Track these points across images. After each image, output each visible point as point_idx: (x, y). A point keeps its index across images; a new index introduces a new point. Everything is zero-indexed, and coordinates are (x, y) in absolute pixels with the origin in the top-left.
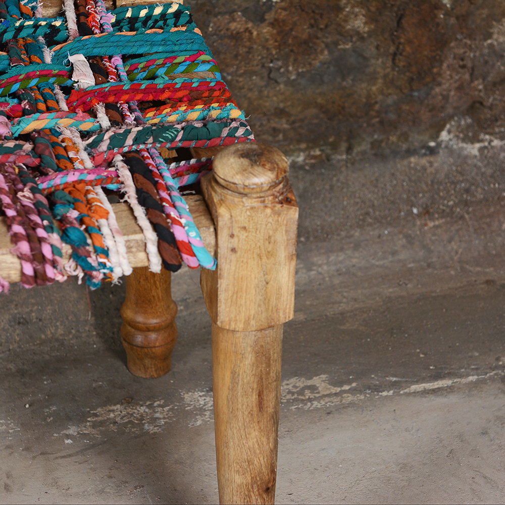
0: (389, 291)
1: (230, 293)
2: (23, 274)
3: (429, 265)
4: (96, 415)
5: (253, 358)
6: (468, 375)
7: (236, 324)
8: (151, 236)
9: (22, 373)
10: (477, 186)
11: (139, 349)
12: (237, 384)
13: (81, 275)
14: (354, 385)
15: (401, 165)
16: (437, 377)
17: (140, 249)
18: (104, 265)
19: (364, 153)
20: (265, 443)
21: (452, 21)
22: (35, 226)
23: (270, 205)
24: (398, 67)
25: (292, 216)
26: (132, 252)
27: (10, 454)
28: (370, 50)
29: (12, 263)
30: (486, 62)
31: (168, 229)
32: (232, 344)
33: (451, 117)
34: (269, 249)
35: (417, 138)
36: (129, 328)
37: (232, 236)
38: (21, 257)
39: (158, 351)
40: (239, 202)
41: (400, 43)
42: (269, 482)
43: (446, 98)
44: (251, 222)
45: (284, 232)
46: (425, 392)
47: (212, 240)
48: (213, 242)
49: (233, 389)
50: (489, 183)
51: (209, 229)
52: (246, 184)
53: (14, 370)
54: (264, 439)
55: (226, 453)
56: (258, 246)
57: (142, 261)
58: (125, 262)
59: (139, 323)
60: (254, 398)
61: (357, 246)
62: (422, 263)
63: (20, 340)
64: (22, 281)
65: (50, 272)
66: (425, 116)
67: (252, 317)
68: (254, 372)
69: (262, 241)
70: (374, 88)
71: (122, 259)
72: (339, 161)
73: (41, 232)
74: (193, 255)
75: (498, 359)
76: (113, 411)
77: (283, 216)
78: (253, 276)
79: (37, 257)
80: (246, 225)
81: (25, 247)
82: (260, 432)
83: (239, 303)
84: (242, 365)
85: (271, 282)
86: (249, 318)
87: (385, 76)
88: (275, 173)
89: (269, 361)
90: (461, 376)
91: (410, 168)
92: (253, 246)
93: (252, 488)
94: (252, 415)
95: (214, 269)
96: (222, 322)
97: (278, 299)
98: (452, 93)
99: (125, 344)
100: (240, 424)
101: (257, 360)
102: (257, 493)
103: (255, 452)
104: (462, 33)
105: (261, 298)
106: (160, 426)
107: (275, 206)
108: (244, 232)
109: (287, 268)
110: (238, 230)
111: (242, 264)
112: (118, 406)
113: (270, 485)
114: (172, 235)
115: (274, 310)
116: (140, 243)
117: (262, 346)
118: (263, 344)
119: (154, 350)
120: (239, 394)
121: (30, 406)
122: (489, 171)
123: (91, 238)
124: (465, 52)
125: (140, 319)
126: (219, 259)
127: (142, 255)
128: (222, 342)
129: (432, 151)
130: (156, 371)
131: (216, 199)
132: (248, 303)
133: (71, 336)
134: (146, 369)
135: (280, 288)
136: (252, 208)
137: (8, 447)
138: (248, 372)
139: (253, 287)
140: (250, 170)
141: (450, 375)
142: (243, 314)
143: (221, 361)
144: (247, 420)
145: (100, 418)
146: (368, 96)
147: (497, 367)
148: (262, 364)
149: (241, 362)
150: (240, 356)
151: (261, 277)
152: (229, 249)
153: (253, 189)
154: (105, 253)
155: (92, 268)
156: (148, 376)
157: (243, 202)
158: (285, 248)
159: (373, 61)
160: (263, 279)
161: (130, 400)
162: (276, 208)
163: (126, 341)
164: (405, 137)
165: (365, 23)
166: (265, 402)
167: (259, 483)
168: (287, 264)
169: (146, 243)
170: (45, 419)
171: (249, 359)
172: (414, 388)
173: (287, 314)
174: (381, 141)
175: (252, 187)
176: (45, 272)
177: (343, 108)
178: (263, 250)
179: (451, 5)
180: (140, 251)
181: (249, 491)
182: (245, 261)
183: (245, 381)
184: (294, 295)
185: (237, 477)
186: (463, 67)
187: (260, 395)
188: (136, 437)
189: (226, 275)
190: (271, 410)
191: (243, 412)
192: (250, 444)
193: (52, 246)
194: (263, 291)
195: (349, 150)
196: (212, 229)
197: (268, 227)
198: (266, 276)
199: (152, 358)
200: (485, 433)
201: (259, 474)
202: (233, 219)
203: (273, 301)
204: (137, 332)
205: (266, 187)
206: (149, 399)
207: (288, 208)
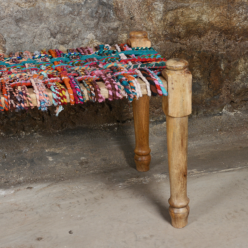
0: (212, 150)
1: (172, 104)
2: (109, 95)
3: (223, 143)
4: (128, 181)
5: (180, 127)
6: (238, 167)
7: (174, 115)
8: (148, 83)
9: (105, 172)
10: (235, 123)
11: (140, 162)
12: (175, 137)
13: (127, 96)
14: (204, 171)
15: (212, 118)
16: (229, 168)
17: (144, 88)
18: (133, 92)
19: (201, 115)
20: (184, 158)
21: (224, 75)
22: (112, 81)
23: (183, 74)
24: (210, 88)
25: (190, 77)
26: (142, 89)
27: (103, 190)
28: (202, 83)
29: (106, 91)
30: (235, 87)
31: (153, 81)
32: (173, 123)
33: (226, 104)
34: (184, 89)
35: (216, 111)
36: (137, 156)
37: (172, 84)
38: (108, 89)
39: (146, 162)
40: (174, 73)
41: (210, 81)
42: (185, 173)
43: (224, 98)
44: (178, 79)
45: (188, 83)
46: (226, 171)
47: (166, 86)
48: (167, 86)
49: (173, 139)
50: (238, 123)
51: (165, 82)
52: (176, 66)
53: (102, 172)
54: (184, 157)
55: (172, 162)
56: (180, 87)
57: (145, 92)
58: (140, 91)
59: (140, 153)
60: (180, 141)
61: (201, 139)
62: (221, 143)
63: (104, 165)
64: (109, 97)
65: (117, 94)
66: (218, 104)
67: (179, 112)
68: (180, 132)
69: (181, 86)
70: (203, 95)
71: (139, 90)
72: (194, 117)
73: (114, 82)
74: (161, 90)
75: (246, 163)
76: (133, 180)
77: (187, 77)
78: (179, 98)
79: (113, 89)
80: (176, 80)
81: (110, 86)
82: (182, 154)
83: (175, 107)
84: (176, 130)
85: (184, 100)
86: (178, 113)
87: (206, 91)
88: (185, 64)
89: (184, 128)
90: (236, 168)
91: (215, 119)
92: (179, 87)
93: (180, 174)
94: (180, 148)
95: (167, 95)
96: (170, 114)
97: (187, 106)
98: (225, 97)
99: (136, 161)
100: (176, 151)
101: (181, 128)
102: (182, 176)
103: (181, 161)
104: (227, 79)
105: (182, 106)
106: (148, 182)
107: (185, 74)
108: (176, 82)
109: (189, 95)
110: (174, 81)
111: (175, 94)
112: (135, 178)
113: (186, 174)
114: (154, 83)
115: (186, 110)
116: (145, 86)
117: (182, 123)
118: (182, 122)
119: (144, 162)
120: (176, 140)
121: (108, 179)
122: (237, 120)
123: (130, 84)
124: (228, 84)
125: (140, 151)
126: (168, 92)
127: (145, 90)
128: (170, 123)
129: (221, 115)
130: (145, 169)
131: (167, 73)
132: (178, 107)
133: (119, 163)
134: (142, 169)
135: (187, 103)
136: (178, 74)
137: (102, 189)
138: (178, 132)
139: (179, 102)
140: (177, 62)
141: (232, 167)
142: (176, 111)
143: (170, 130)
144: (178, 150)
145: (129, 181)
146: (202, 98)
147: (246, 165)
148: (182, 130)
149: (176, 129)
150: (176, 127)
151: (181, 98)
152: (172, 88)
153: (178, 68)
154: (134, 88)
155: (130, 93)
156: (143, 171)
157: (175, 72)
158: (188, 89)
159: (203, 87)
160: (182, 99)
161: (138, 177)
162: (185, 75)
163: (136, 160)
164: (212, 110)
165: (200, 75)
166: (183, 143)
167: (182, 173)
168: (189, 94)
169: (146, 86)
170: (113, 182)
171: (179, 127)
172: (222, 171)
173: (190, 112)
174: (206, 111)
175: (178, 67)
176: (116, 94)
177: (195, 101)
178: (182, 89)
179: (224, 69)
180: (145, 89)
181: (179, 175)
182: (176, 92)
183: (177, 135)
184: (191, 105)
185: (175, 170)
186: (228, 89)
187: (182, 140)
188: (140, 185)
189: (171, 97)
190: (185, 147)
191: (177, 147)
192: (179, 158)
193: (118, 85)
194: (182, 103)
195: (197, 114)
196: (166, 82)
197: (183, 81)
198: (183, 98)
199: (144, 165)
200: (245, 179)
201: (182, 170)
202: (173, 78)
203: (185, 107)
204: (139, 157)
205: (182, 68)
206: (143, 176)
207: (189, 75)
